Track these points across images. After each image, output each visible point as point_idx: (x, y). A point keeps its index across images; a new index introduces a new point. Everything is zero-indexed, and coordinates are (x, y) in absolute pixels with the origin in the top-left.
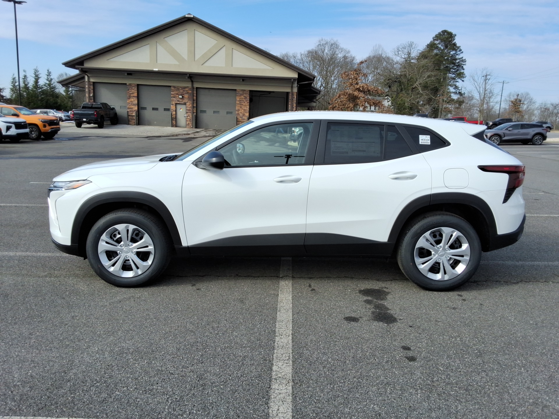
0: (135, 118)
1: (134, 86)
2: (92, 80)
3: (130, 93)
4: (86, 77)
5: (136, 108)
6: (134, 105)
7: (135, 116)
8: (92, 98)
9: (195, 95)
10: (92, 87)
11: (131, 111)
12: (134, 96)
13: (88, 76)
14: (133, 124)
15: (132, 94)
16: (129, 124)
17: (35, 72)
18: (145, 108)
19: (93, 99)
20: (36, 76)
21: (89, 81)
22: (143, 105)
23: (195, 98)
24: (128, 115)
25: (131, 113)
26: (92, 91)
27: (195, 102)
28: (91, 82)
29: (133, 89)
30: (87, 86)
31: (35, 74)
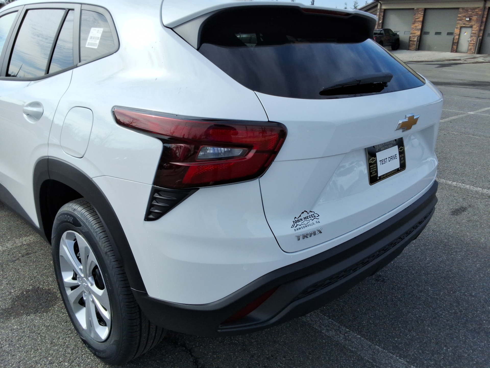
0: (415, 43)
1: (421, 11)
2: (384, 7)
3: (416, 18)
4: (379, 5)
5: (418, 33)
6: (418, 30)
7: (416, 41)
8: (381, 24)
9: (485, 16)
10: (382, 14)
11: (413, 36)
12: (419, 21)
13: (380, 3)
14: (413, 49)
15: (417, 19)
16: (408, 49)
17: (355, 4)
18: (427, 33)
19: (381, 26)
20: (355, 7)
21: (381, 9)
22: (426, 29)
23: (484, 19)
24: (410, 41)
25: (413, 39)
26: (382, 18)
27: (484, 24)
28: (383, 9)
29: (420, 14)
30: (378, 13)
31: (354, 6)
